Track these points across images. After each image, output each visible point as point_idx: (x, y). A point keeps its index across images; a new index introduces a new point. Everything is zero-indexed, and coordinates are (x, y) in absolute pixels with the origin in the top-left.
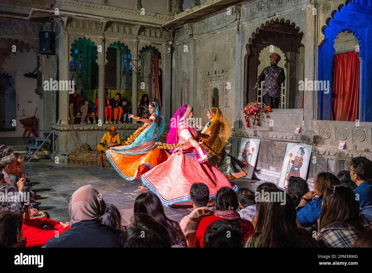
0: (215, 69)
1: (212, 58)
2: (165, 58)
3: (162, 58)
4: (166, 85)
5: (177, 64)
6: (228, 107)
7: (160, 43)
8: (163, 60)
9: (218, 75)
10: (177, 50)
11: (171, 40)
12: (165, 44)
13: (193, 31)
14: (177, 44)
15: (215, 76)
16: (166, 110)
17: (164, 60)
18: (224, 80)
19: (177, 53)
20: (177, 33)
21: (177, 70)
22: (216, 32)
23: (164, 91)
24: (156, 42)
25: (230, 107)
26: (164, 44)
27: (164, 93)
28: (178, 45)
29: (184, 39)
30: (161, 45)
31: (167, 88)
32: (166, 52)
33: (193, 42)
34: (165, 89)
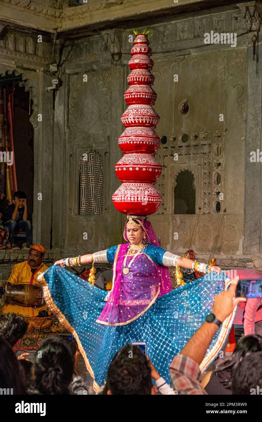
0: (184, 130)
1: (176, 106)
2: (41, 102)
3: (35, 102)
4: (44, 162)
5: (68, 115)
6: (225, 211)
7: (32, 67)
8: (37, 105)
9: (193, 143)
10: (69, 85)
11: (55, 62)
12: (42, 69)
13: (121, 46)
14: (67, 71)
15: (184, 144)
16: (42, 218)
17: (41, 106)
18: (212, 155)
19: (69, 91)
20: (70, 48)
21: (67, 130)
22: (190, 52)
23: (40, 175)
24: (25, 66)
25: (228, 211)
26: (40, 71)
27: (40, 181)
28: (69, 75)
29: (93, 62)
30: (35, 71)
31: (45, 170)
32: (44, 87)
33: (122, 70)
34: (40, 172)
